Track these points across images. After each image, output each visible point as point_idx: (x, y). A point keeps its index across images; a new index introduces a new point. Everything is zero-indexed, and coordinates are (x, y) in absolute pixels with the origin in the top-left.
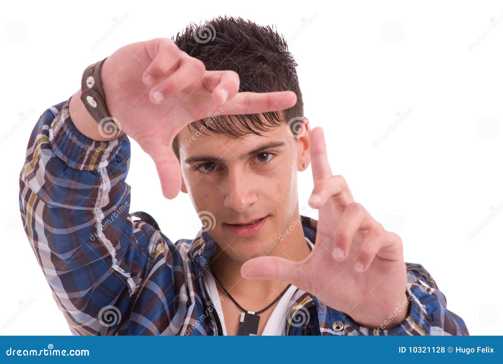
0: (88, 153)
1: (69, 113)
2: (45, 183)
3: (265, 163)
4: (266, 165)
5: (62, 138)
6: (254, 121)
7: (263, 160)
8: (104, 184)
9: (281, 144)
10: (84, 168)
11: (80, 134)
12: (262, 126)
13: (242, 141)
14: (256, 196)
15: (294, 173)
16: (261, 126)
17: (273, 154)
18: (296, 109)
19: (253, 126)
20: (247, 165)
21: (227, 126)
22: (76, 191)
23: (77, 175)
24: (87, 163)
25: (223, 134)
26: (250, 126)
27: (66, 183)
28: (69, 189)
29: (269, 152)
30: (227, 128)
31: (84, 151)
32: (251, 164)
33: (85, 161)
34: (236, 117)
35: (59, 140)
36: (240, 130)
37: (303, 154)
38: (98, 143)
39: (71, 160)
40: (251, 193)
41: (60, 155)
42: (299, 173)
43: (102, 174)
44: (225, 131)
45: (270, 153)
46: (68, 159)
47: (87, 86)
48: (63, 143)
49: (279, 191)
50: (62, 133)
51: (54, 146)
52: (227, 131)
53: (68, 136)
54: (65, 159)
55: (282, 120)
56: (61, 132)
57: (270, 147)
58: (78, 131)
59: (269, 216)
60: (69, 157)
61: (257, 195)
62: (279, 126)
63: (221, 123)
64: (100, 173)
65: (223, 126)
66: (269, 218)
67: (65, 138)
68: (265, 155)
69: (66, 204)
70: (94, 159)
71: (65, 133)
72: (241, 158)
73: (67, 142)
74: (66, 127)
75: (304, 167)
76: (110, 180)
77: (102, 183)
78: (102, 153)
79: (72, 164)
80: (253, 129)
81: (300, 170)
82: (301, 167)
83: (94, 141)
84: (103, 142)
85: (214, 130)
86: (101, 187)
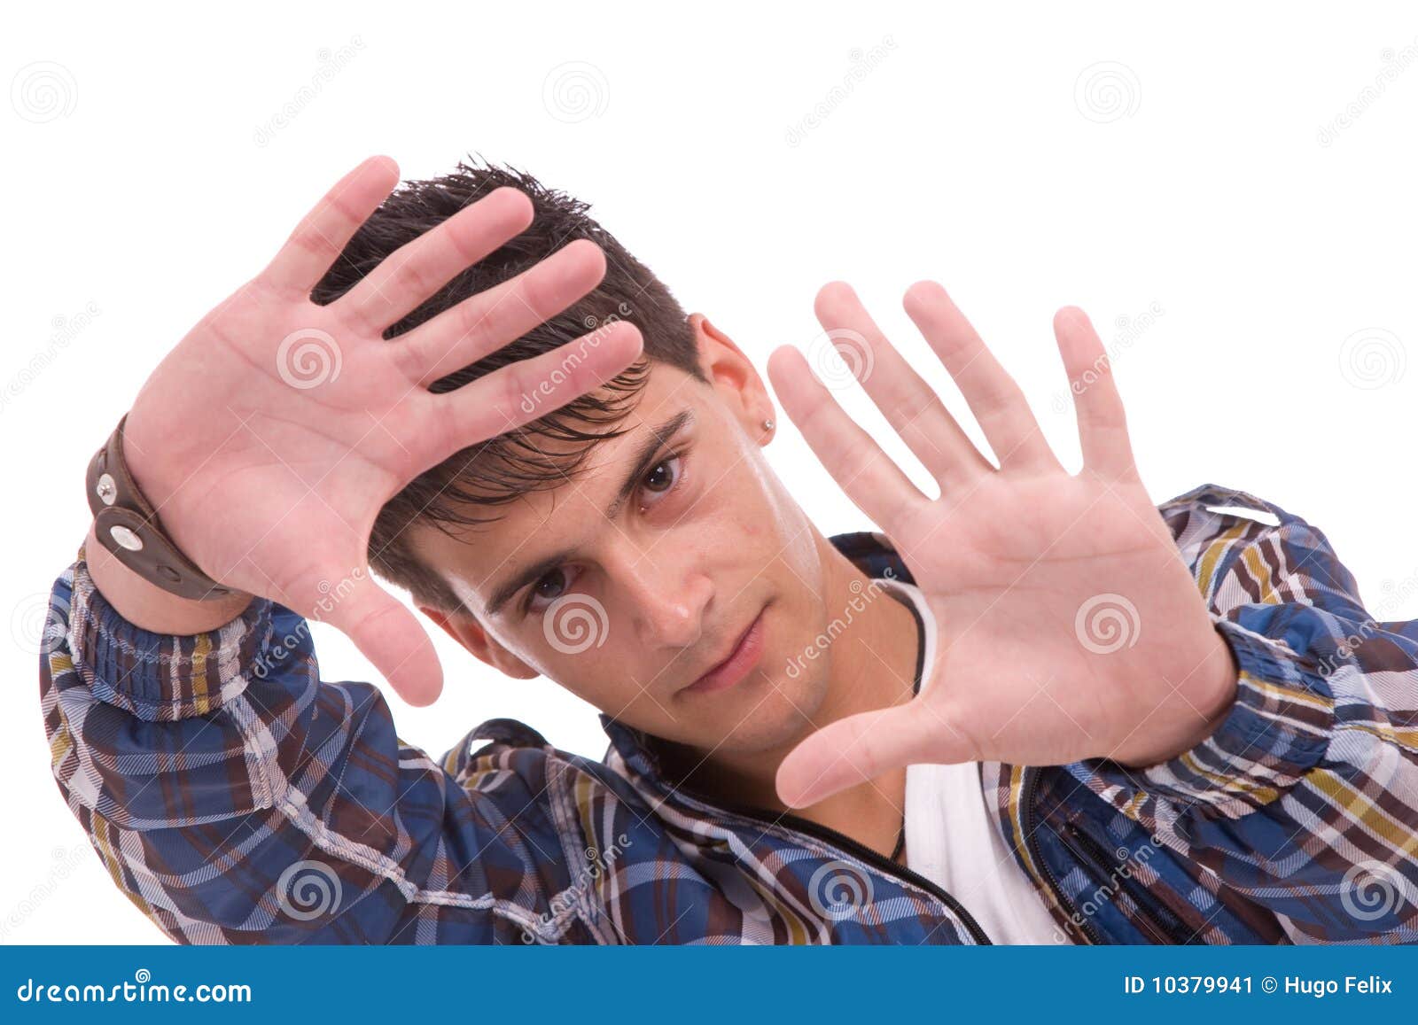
0: (174, 673)
1: (91, 581)
2: (104, 780)
3: (675, 489)
4: (677, 492)
5: (98, 651)
6: (582, 412)
7: (665, 484)
8: (253, 740)
9: (681, 419)
10: (182, 712)
11: (135, 628)
12: (606, 410)
13: (587, 476)
14: (705, 579)
15: (755, 465)
16: (607, 413)
17: (679, 455)
18: (658, 313)
19: (588, 424)
20: (636, 524)
21: (528, 468)
22: (182, 777)
23: (169, 733)
24: (187, 698)
25: (532, 492)
26: (582, 432)
27: (151, 761)
28: (164, 778)
29: (665, 457)
30: (535, 471)
31: (163, 670)
32: (643, 514)
33: (176, 694)
34: (536, 434)
35: (92, 657)
36: (566, 455)
37: (745, 401)
38: (188, 642)
39: (140, 702)
40: (688, 582)
41: (109, 694)
42: (766, 451)
43: (237, 714)
44: (531, 482)
45: (673, 457)
46: (132, 701)
47: (103, 503)
48: (104, 662)
49: (752, 531)
50: (93, 636)
51: (89, 676)
52: (537, 479)
53: (109, 640)
54: (126, 704)
55: (645, 364)
56: (90, 635)
57: (660, 444)
58: (127, 622)
59: (768, 604)
60: (131, 695)
61: (706, 574)
62: (647, 381)
63: (511, 471)
64: (231, 713)
65: (520, 473)
66: (768, 610)
67: (102, 651)
68: (660, 470)
69: (174, 817)
70: (200, 684)
71: (99, 634)
72: (611, 515)
73: (112, 657)
74: (96, 620)
75: (766, 429)
76: (267, 724)
77: (247, 738)
78: (212, 665)
79: (147, 712)
80: (592, 432)
81: (765, 443)
82: (763, 435)
83: (175, 638)
84: (200, 634)
85: (504, 498)
86: (247, 750)
